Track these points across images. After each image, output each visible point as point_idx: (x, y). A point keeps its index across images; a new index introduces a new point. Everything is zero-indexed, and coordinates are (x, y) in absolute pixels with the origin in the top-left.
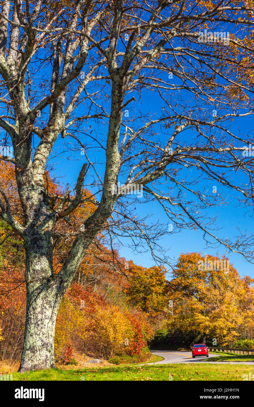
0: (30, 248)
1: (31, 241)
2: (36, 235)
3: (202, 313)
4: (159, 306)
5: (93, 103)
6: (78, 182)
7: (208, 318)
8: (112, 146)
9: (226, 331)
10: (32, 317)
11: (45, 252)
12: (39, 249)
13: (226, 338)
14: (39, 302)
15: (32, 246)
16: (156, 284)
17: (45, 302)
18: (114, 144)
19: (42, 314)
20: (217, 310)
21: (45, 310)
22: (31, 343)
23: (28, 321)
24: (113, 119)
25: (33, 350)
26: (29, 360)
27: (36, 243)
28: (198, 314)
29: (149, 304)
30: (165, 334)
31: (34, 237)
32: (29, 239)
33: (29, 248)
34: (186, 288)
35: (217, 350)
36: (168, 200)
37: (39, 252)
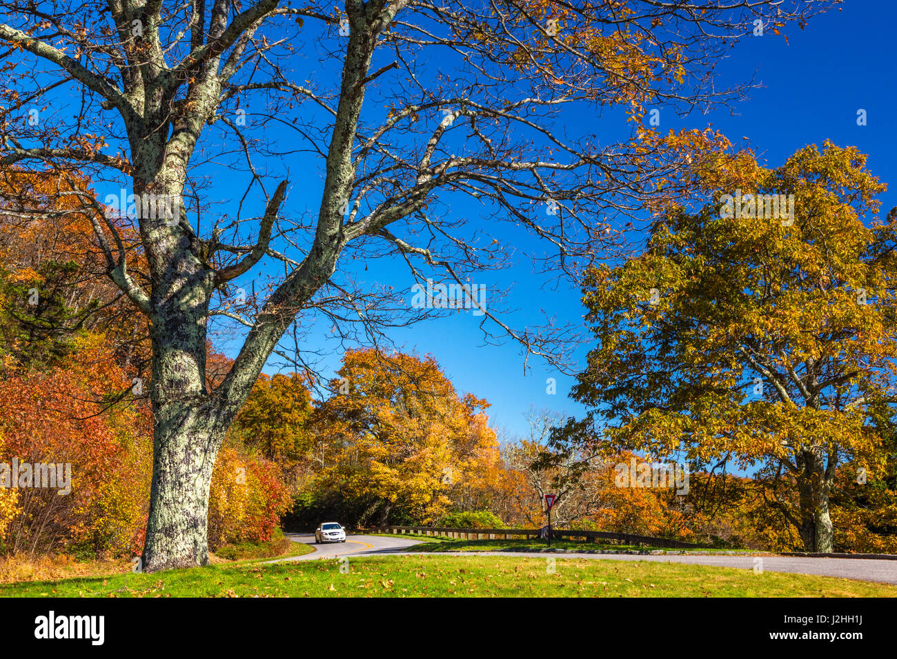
0: (164, 337)
1: (165, 325)
2: (175, 313)
3: (383, 461)
4: (298, 449)
5: (262, 59)
6: (266, 215)
7: (395, 471)
8: (341, 151)
9: (429, 497)
10: (168, 470)
11: (193, 346)
12: (182, 340)
13: (429, 509)
14: (183, 440)
15: (168, 334)
16: (293, 406)
17: (193, 441)
18: (345, 148)
19: (188, 464)
20: (414, 458)
21: (192, 456)
22: (166, 519)
23: (159, 477)
24: (347, 99)
25: (169, 531)
26: (162, 550)
27: (175, 328)
28: (378, 464)
29: (279, 445)
30: (310, 502)
31: (171, 317)
32: (162, 320)
33: (161, 339)
34: (354, 414)
35: (412, 532)
36: (427, 255)
37: (181, 345)
